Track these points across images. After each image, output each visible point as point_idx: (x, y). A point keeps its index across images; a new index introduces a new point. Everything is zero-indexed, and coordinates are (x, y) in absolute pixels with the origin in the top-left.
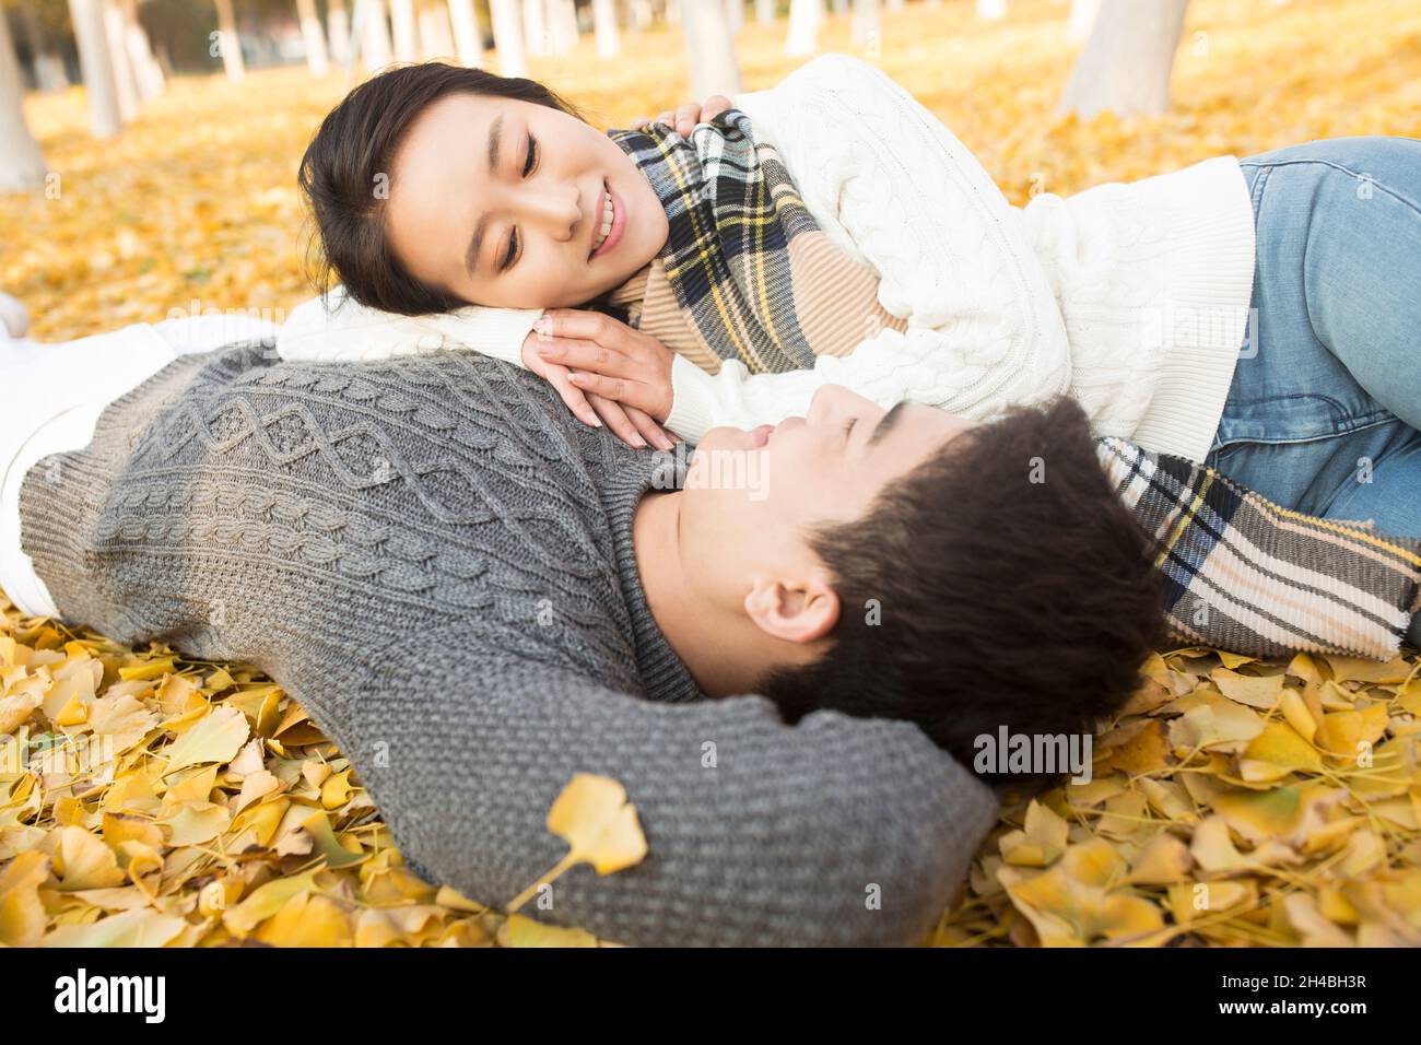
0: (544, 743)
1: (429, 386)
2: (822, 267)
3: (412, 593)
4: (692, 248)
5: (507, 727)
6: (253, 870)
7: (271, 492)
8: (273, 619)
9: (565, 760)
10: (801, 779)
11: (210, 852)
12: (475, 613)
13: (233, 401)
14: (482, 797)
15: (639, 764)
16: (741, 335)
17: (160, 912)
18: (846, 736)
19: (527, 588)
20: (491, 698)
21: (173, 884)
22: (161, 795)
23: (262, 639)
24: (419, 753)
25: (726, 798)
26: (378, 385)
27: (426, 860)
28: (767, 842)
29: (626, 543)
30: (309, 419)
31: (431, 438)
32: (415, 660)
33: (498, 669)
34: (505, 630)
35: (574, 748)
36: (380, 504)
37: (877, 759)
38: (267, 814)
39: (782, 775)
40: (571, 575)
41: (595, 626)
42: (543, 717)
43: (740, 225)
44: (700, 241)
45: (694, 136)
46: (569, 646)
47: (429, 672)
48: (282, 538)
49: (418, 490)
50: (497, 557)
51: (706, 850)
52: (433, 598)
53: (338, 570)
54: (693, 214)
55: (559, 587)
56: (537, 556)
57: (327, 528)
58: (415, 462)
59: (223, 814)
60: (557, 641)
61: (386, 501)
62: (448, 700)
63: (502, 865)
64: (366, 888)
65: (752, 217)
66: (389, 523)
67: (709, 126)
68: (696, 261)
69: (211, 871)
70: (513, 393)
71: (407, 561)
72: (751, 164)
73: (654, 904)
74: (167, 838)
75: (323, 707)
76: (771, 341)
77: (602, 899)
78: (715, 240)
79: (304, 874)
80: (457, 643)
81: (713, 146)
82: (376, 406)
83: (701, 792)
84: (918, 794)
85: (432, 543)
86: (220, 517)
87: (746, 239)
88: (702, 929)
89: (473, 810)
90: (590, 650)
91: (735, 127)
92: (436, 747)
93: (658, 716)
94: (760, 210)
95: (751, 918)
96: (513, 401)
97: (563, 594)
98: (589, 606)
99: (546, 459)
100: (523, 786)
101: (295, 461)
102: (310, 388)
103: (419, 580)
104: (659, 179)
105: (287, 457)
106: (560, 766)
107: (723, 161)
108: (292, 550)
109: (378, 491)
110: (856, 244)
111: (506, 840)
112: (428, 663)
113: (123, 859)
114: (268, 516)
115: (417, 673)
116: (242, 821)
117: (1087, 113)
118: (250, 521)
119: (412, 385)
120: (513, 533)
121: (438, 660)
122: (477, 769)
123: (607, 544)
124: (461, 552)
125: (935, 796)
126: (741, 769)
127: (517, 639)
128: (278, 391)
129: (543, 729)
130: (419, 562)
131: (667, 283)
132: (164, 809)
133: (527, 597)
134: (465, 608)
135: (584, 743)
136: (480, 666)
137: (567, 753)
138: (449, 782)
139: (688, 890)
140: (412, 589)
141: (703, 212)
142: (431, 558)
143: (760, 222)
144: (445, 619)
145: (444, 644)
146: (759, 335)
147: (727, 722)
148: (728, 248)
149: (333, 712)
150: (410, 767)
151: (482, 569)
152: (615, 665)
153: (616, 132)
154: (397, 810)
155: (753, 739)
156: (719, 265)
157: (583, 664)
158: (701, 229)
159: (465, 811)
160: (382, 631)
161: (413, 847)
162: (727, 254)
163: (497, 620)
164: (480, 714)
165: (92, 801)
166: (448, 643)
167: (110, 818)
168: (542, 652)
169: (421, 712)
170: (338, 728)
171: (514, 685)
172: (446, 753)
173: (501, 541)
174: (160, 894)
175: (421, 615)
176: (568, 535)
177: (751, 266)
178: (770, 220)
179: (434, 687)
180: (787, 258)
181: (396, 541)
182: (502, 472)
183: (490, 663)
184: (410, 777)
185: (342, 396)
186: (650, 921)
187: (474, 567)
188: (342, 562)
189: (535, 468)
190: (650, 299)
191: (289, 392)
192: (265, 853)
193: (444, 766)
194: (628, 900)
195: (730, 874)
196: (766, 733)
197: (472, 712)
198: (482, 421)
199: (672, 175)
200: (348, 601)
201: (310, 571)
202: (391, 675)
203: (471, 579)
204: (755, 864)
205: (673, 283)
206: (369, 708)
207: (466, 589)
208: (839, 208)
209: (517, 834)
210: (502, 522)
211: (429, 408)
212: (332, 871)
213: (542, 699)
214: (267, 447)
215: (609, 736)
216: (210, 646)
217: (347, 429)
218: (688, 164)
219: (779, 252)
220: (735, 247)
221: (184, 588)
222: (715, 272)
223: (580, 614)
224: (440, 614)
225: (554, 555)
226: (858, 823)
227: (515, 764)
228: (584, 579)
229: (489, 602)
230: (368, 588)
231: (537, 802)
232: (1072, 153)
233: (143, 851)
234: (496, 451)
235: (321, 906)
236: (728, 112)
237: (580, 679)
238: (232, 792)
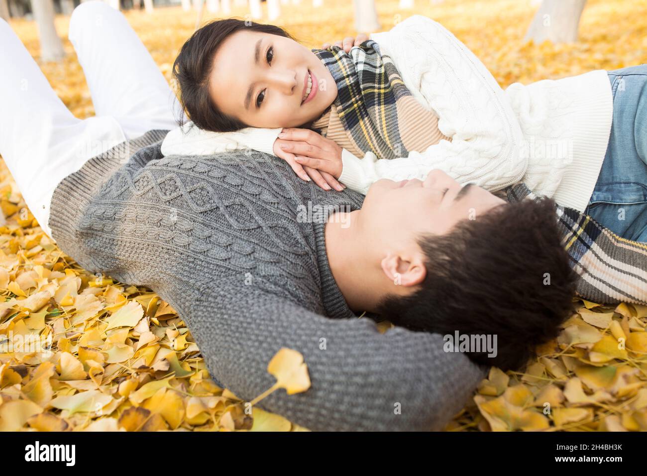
0: (271, 332)
1: (231, 165)
2: (412, 112)
3: (221, 260)
4: (350, 102)
5: (255, 323)
6: (143, 376)
7: (160, 214)
8: (160, 269)
9: (279, 341)
10: (381, 358)
11: (125, 367)
12: (247, 271)
13: (145, 173)
14: (242, 354)
15: (310, 345)
16: (373, 142)
17: (102, 392)
18: (405, 340)
19: (272, 261)
20: (250, 310)
21: (108, 380)
22: (104, 340)
23: (156, 277)
24: (218, 331)
25: (347, 365)
26: (209, 166)
27: (220, 378)
28: (363, 386)
29: (321, 238)
30: (178, 180)
31: (232, 189)
32: (220, 289)
33: (255, 296)
34: (260, 279)
35: (283, 336)
36: (209, 219)
37: (418, 351)
38: (150, 351)
39: (373, 356)
40: (293, 254)
41: (303, 278)
42: (272, 320)
43: (374, 93)
44: (353, 100)
45: (351, 52)
46: (290, 288)
47: (225, 296)
48: (165, 234)
49: (225, 213)
50: (259, 245)
51: (337, 387)
52: (230, 263)
53: (189, 249)
54: (350, 87)
55: (287, 259)
56: (278, 244)
57: (185, 230)
58: (224, 201)
59: (131, 349)
60: (284, 285)
61: (211, 218)
62: (232, 309)
63: (250, 385)
64: (192, 388)
65: (379, 89)
66: (212, 229)
67: (358, 47)
68: (352, 109)
69: (125, 375)
70: (270, 167)
71: (219, 246)
72: (378, 65)
73: (313, 409)
74: (106, 359)
75: (180, 307)
76: (387, 145)
77: (290, 405)
78: (361, 99)
79: (165, 379)
80: (238, 284)
81: (360, 56)
82: (208, 175)
83: (336, 360)
84: (437, 368)
85: (231, 238)
86: (138, 224)
87: (377, 99)
88: (333, 423)
89: (238, 360)
90: (299, 290)
91: (372, 48)
92: (225, 329)
93: (321, 324)
94: (383, 86)
95: (354, 420)
96: (270, 171)
97: (289, 263)
98: (300, 268)
99: (284, 197)
100: (260, 351)
101: (172, 200)
102: (178, 167)
103: (224, 255)
104: (334, 71)
105: (168, 198)
106: (276, 343)
107: (365, 63)
108: (169, 239)
109: (208, 213)
110: (428, 103)
111: (251, 374)
112: (225, 291)
113: (86, 368)
114: (159, 224)
115: (220, 295)
116: (139, 353)
117: (538, 41)
118: (150, 226)
119: (224, 165)
120: (267, 233)
121: (229, 290)
122: (241, 341)
123: (312, 239)
124: (243, 242)
125: (446, 370)
126: (355, 352)
127: (265, 283)
128: (165, 168)
129: (271, 326)
130: (225, 247)
131: (338, 119)
132: (105, 346)
133: (272, 265)
134: (244, 268)
135: (287, 334)
136: (247, 294)
137: (280, 337)
138: (229, 346)
139: (328, 405)
140: (221, 259)
141: (355, 86)
142: (230, 245)
143: (382, 91)
144: (234, 273)
145: (233, 284)
146: (382, 143)
147: (351, 329)
148: (368, 103)
149: (184, 309)
150: (214, 337)
151: (253, 251)
152: (311, 297)
153: (316, 50)
154: (208, 355)
155: (362, 338)
156: (362, 110)
157: (296, 296)
158: (354, 94)
159: (235, 360)
160: (207, 276)
161: (215, 371)
162: (367, 106)
163: (257, 274)
164: (244, 317)
165: (74, 341)
166: (235, 284)
167: (82, 349)
168: (276, 290)
169: (220, 313)
170: (186, 317)
171: (261, 304)
172: (229, 333)
173: (262, 237)
174: (102, 384)
175: (224, 270)
176: (292, 235)
177: (379, 112)
178: (387, 90)
179: (227, 303)
180: (396, 108)
181: (215, 236)
182: (263, 205)
183: (252, 293)
184: (214, 341)
185: (193, 170)
186: (311, 417)
187: (249, 250)
188: (191, 245)
189: (278, 203)
190: (331, 126)
191: (170, 169)
192: (148, 369)
193: (228, 339)
194: (301, 407)
195: (347, 399)
196: (368, 336)
197: (241, 315)
198: (255, 182)
199: (340, 70)
200: (193, 262)
201: (177, 248)
202: (209, 295)
203: (247, 255)
204: (357, 396)
205: (342, 119)
206: (198, 309)
207: (244, 260)
208: (420, 86)
209: (256, 372)
210: (262, 228)
211: (231, 176)
212: (177, 379)
213: (273, 312)
214: (159, 193)
215: (299, 332)
216: (130, 280)
217: (195, 185)
218: (348, 65)
219: (391, 105)
220: (371, 103)
221: (118, 254)
222: (361, 114)
223: (296, 272)
224: (232, 270)
225: (286, 244)
226: (405, 381)
227: (257, 340)
228: (299, 255)
229: (254, 266)
230: (202, 257)
231: (265, 359)
232: (530, 60)
233: (95, 365)
234: (261, 196)
235: (171, 394)
236: (368, 41)
237: (292, 303)
238: (135, 340)
